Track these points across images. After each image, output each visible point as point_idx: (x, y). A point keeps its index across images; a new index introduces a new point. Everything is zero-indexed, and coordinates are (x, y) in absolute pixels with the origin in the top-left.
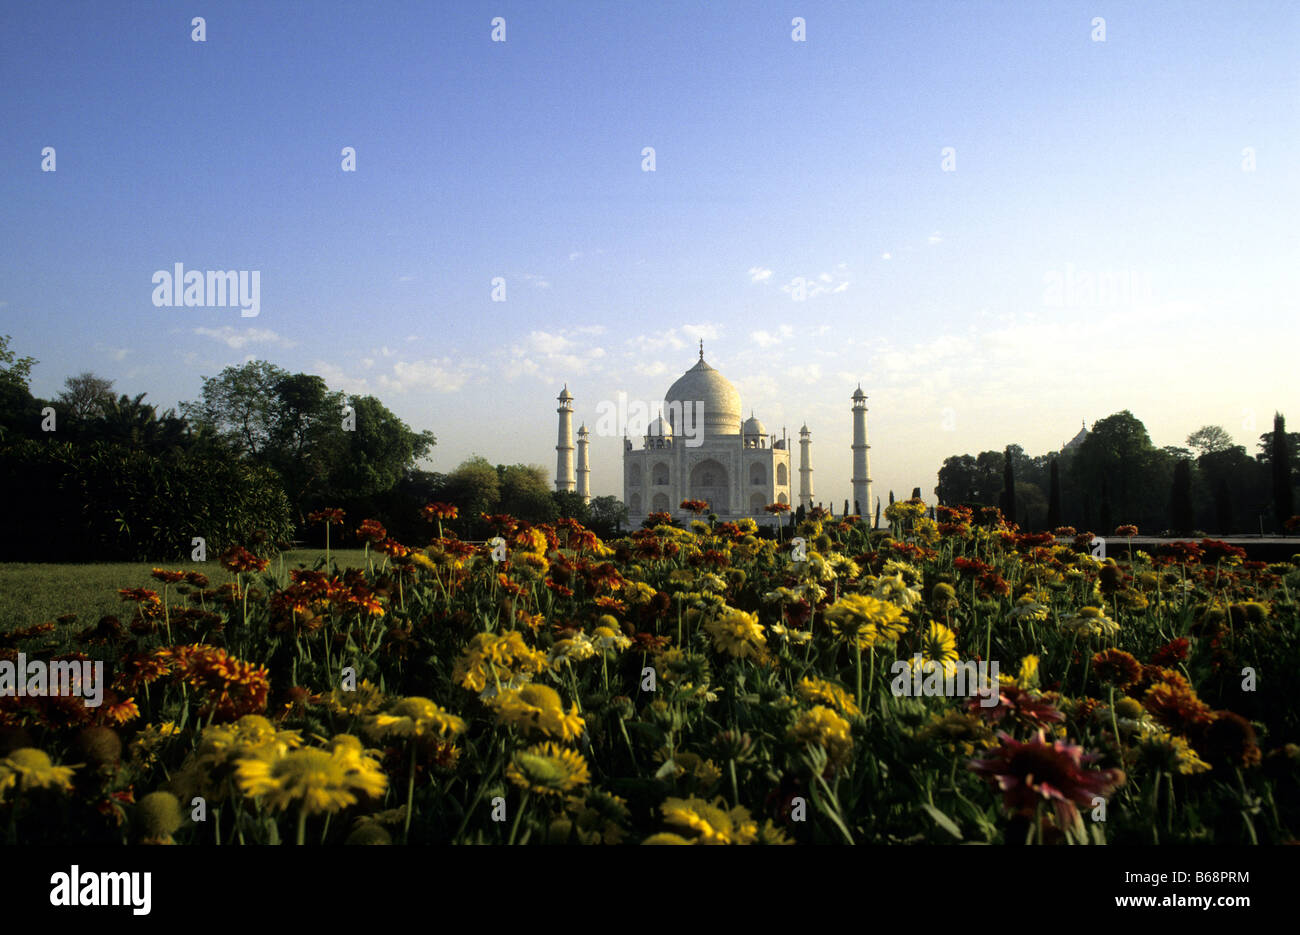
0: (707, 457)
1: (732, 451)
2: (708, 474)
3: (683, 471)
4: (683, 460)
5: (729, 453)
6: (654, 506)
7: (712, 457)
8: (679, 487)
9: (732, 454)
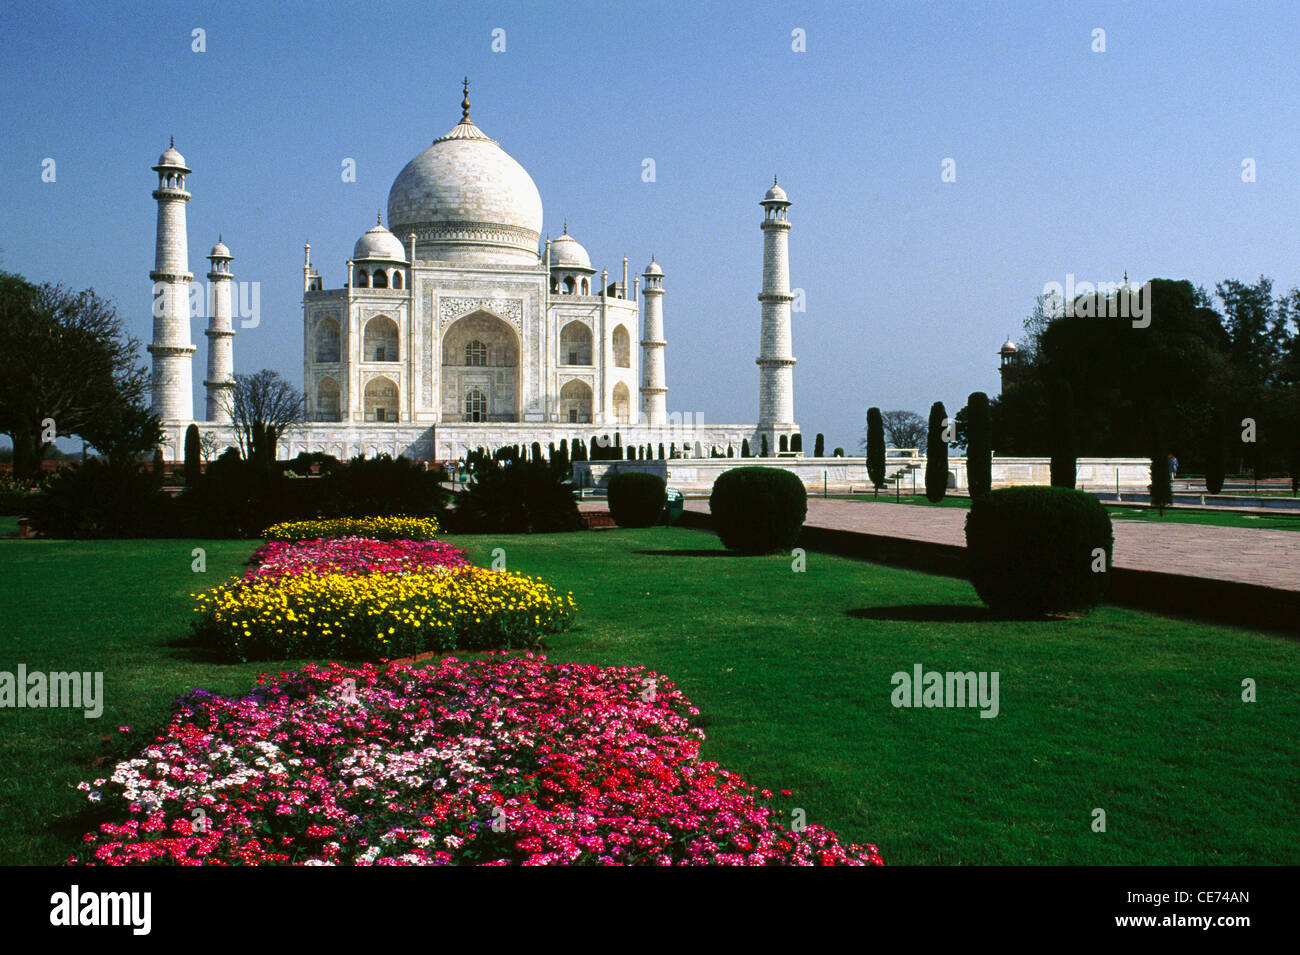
0: (475, 308)
1: (525, 296)
2: (476, 343)
3: (428, 333)
4: (428, 308)
5: (521, 302)
6: (367, 403)
7: (485, 308)
8: (418, 366)
9: (527, 301)
